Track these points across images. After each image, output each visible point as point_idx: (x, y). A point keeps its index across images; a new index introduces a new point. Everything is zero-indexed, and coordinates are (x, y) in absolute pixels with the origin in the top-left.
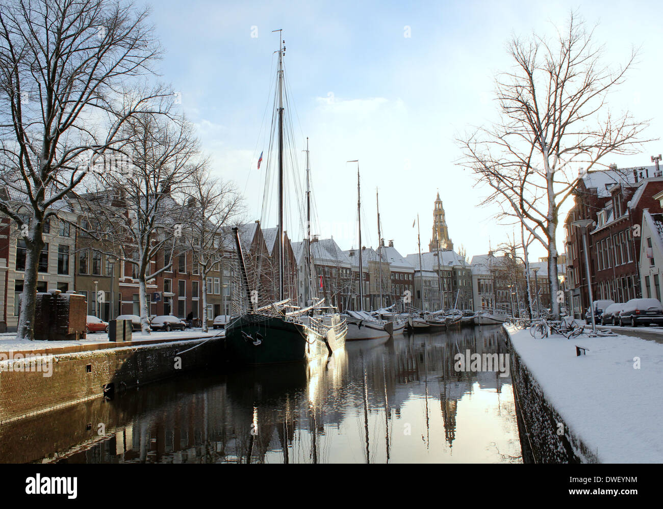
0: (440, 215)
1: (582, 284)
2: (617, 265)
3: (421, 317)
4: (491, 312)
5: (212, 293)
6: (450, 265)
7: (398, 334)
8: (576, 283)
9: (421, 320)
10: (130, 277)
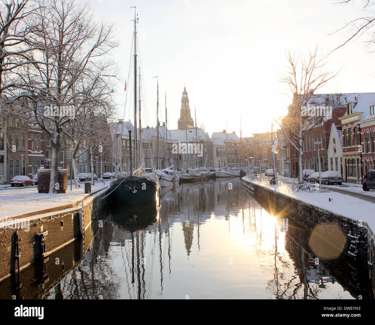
0: (186, 102)
1: (292, 157)
2: (315, 150)
3: (187, 173)
4: (226, 170)
6: (200, 139)
7: (177, 183)
8: (288, 157)
9: (187, 174)
10: (31, 150)
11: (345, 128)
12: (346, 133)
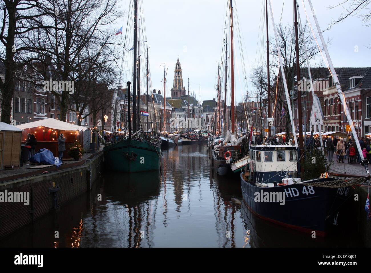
0: (179, 72)
5: (72, 122)
10: (36, 112)
11: (327, 99)
12: (327, 103)
